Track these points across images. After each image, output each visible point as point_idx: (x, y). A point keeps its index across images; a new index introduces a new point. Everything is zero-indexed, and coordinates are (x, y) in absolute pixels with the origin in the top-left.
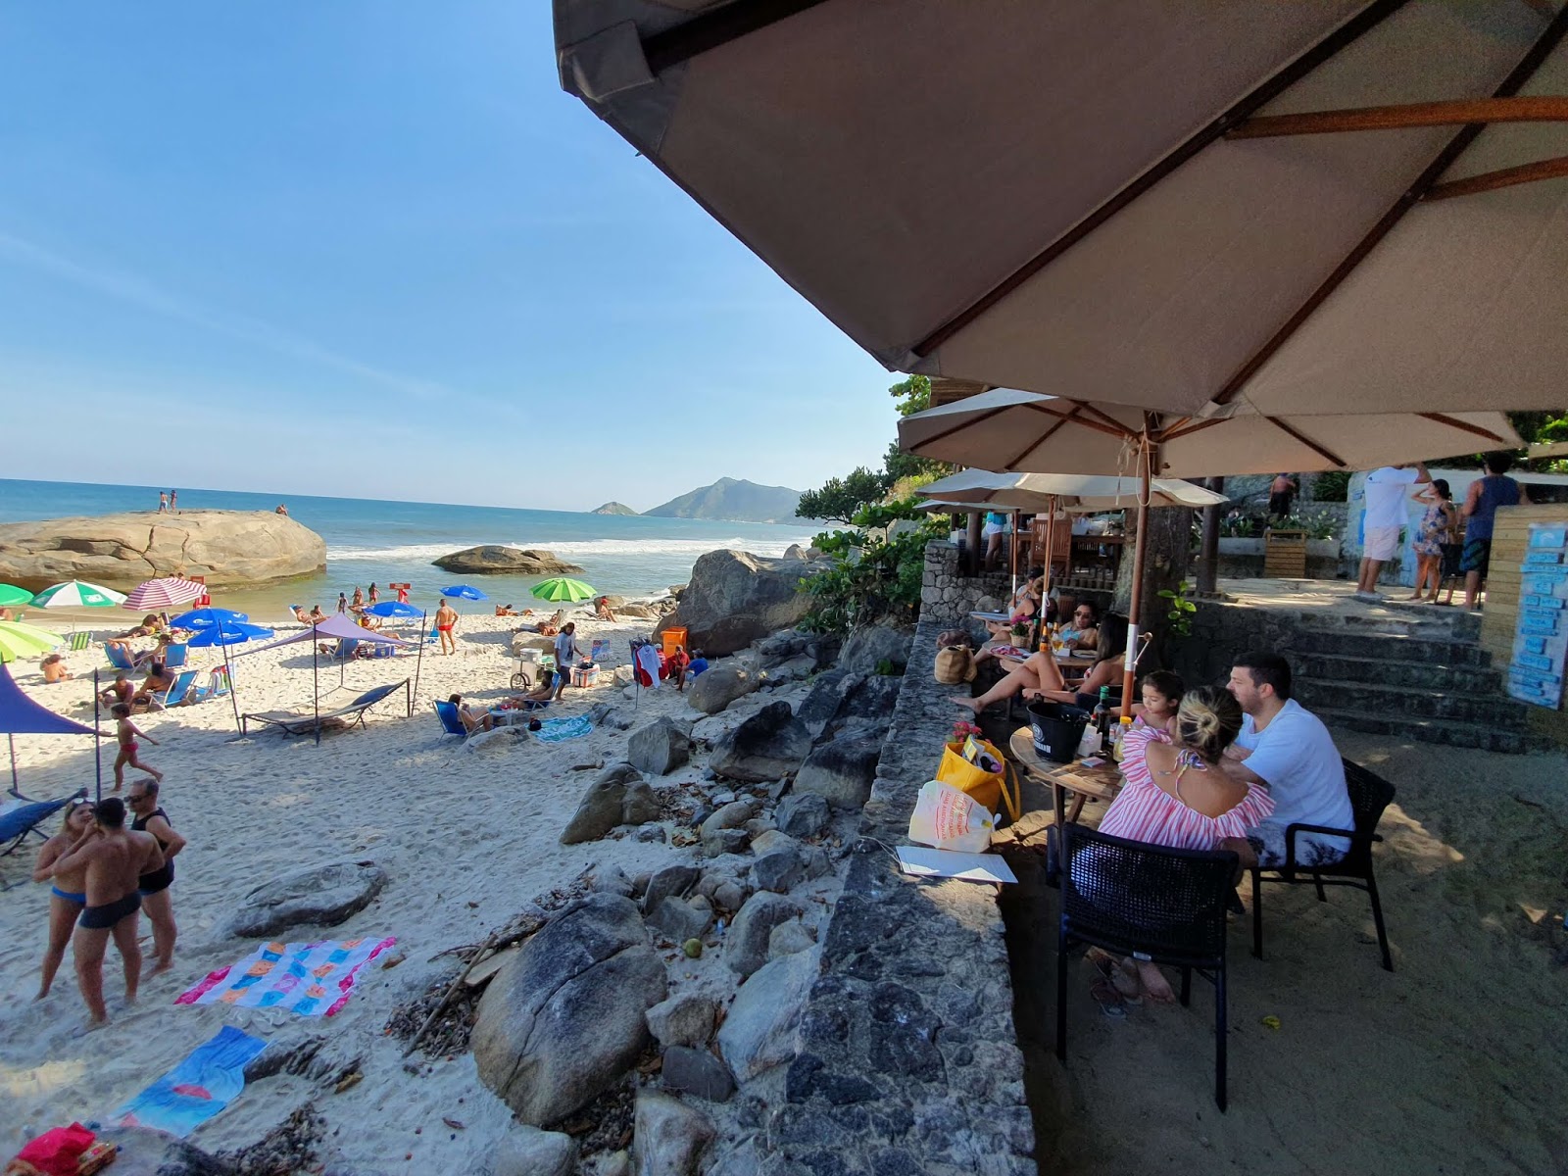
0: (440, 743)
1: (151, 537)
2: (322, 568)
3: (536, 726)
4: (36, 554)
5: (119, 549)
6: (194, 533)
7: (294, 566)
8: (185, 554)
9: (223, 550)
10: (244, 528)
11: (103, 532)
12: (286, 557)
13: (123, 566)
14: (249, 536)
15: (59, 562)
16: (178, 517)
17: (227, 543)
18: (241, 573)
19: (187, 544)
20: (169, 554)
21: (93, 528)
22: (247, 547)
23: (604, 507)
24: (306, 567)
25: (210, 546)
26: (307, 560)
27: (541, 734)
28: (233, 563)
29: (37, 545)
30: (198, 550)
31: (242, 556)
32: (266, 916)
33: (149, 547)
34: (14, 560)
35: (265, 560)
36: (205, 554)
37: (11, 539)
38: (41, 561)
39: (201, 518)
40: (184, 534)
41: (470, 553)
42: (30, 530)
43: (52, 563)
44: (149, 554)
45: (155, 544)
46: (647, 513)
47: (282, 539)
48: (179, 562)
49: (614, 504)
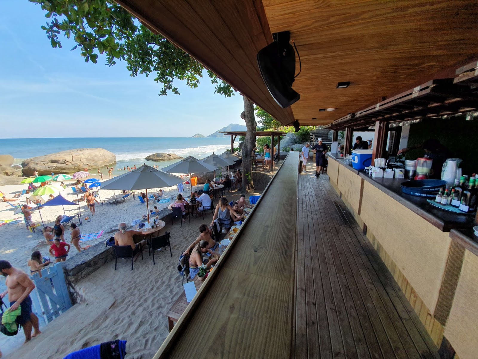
0: (139, 205)
1: (72, 158)
2: (115, 163)
3: (159, 201)
4: (46, 165)
5: (65, 162)
6: (82, 156)
7: (109, 162)
8: (82, 162)
9: (90, 160)
10: (94, 154)
11: (60, 158)
12: (106, 160)
13: (67, 166)
14: (96, 156)
15: (51, 166)
16: (78, 152)
17: (91, 158)
18: (95, 165)
19: (81, 159)
20: (77, 162)
21: (58, 157)
22: (96, 159)
23: (195, 135)
24: (111, 162)
25: (87, 159)
26: (111, 161)
27: (160, 202)
28: (93, 163)
29: (45, 162)
30: (84, 160)
31: (95, 161)
32: (110, 230)
33: (72, 161)
34: (40, 166)
35: (101, 162)
36: (86, 162)
37: (38, 161)
38: (47, 166)
39: (83, 152)
40: (80, 157)
41: (154, 155)
42: (42, 159)
43: (50, 167)
44: (73, 163)
45: (74, 160)
46: (208, 136)
47: (104, 156)
48: (80, 164)
49: (198, 134)
